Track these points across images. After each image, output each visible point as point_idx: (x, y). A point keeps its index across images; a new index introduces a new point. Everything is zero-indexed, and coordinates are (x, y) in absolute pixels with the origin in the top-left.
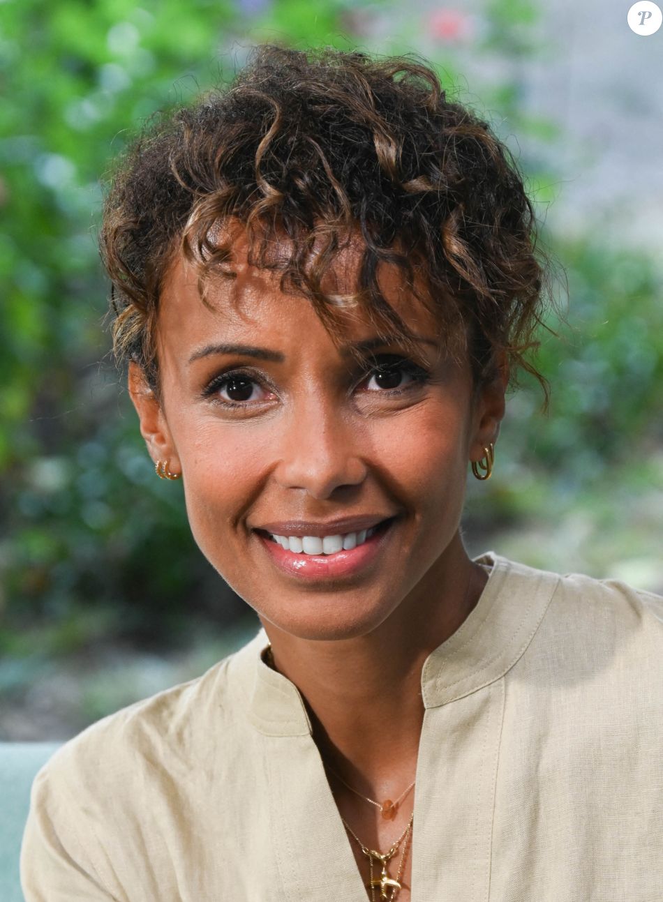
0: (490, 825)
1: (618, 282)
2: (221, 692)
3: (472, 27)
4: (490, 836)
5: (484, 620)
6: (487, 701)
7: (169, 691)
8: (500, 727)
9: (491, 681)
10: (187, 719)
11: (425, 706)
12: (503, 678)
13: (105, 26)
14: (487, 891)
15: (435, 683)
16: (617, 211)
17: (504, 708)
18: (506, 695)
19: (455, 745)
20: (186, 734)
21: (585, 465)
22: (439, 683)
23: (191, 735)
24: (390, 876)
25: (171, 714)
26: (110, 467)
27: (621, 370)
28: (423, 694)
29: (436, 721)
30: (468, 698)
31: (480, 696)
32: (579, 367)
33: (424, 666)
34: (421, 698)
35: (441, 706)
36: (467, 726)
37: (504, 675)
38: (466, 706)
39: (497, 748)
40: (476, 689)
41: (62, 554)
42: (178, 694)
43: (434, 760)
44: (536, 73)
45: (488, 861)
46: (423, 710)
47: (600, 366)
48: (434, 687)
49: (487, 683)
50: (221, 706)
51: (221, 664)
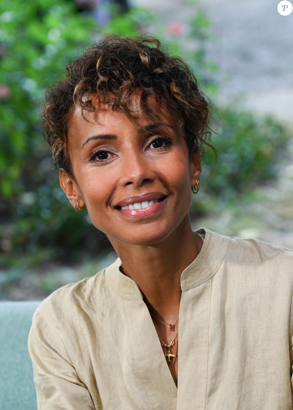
0: (208, 335)
1: (241, 125)
2: (103, 282)
3: (185, 29)
4: (208, 339)
5: (203, 257)
6: (205, 288)
7: (82, 281)
8: (210, 297)
9: (206, 280)
10: (92, 293)
11: (182, 290)
12: (210, 279)
13: (47, 30)
14: (207, 359)
15: (186, 281)
16: (239, 97)
17: (211, 290)
18: (212, 286)
19: (193, 304)
20: (92, 299)
21: (229, 193)
22: (187, 281)
23: (94, 299)
24: (171, 353)
25: (85, 290)
26: (51, 196)
27: (242, 157)
28: (181, 285)
29: (186, 295)
30: (198, 287)
31: (202, 286)
32: (227, 156)
33: (182, 275)
34: (180, 287)
35: (188, 290)
36: (197, 298)
37: (211, 278)
38: (197, 290)
39: (209, 305)
40: (201, 283)
41: (33, 229)
42: (85, 281)
43: (185, 310)
44: (209, 46)
45: (207, 348)
46: (181, 291)
47: (235, 156)
48: (185, 283)
49: (205, 281)
50: (104, 288)
51: (102, 271)
